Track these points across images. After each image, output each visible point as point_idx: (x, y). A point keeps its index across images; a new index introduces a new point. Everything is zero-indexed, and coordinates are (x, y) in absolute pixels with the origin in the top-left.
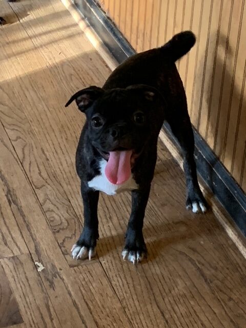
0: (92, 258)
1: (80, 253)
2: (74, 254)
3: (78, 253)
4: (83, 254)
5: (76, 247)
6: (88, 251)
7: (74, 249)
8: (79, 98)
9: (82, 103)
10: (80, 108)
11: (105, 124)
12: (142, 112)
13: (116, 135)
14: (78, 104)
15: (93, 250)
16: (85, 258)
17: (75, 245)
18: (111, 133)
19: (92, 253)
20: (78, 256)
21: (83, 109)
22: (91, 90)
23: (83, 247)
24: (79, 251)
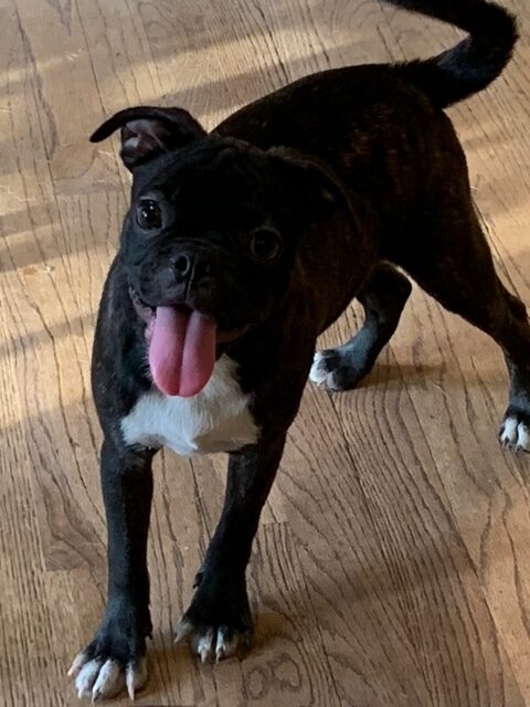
0: (137, 691)
1: (100, 682)
2: (81, 683)
3: (93, 681)
4: (108, 682)
5: (85, 662)
6: (123, 672)
7: (80, 668)
8: (132, 125)
9: (134, 143)
10: (124, 154)
11: (167, 229)
12: (278, 234)
13: (184, 273)
14: (124, 139)
15: (137, 668)
16: (116, 692)
17: (80, 658)
18: (173, 260)
19: (135, 678)
20: (95, 689)
21: (132, 160)
22: (170, 117)
23: (108, 662)
24: (98, 674)
